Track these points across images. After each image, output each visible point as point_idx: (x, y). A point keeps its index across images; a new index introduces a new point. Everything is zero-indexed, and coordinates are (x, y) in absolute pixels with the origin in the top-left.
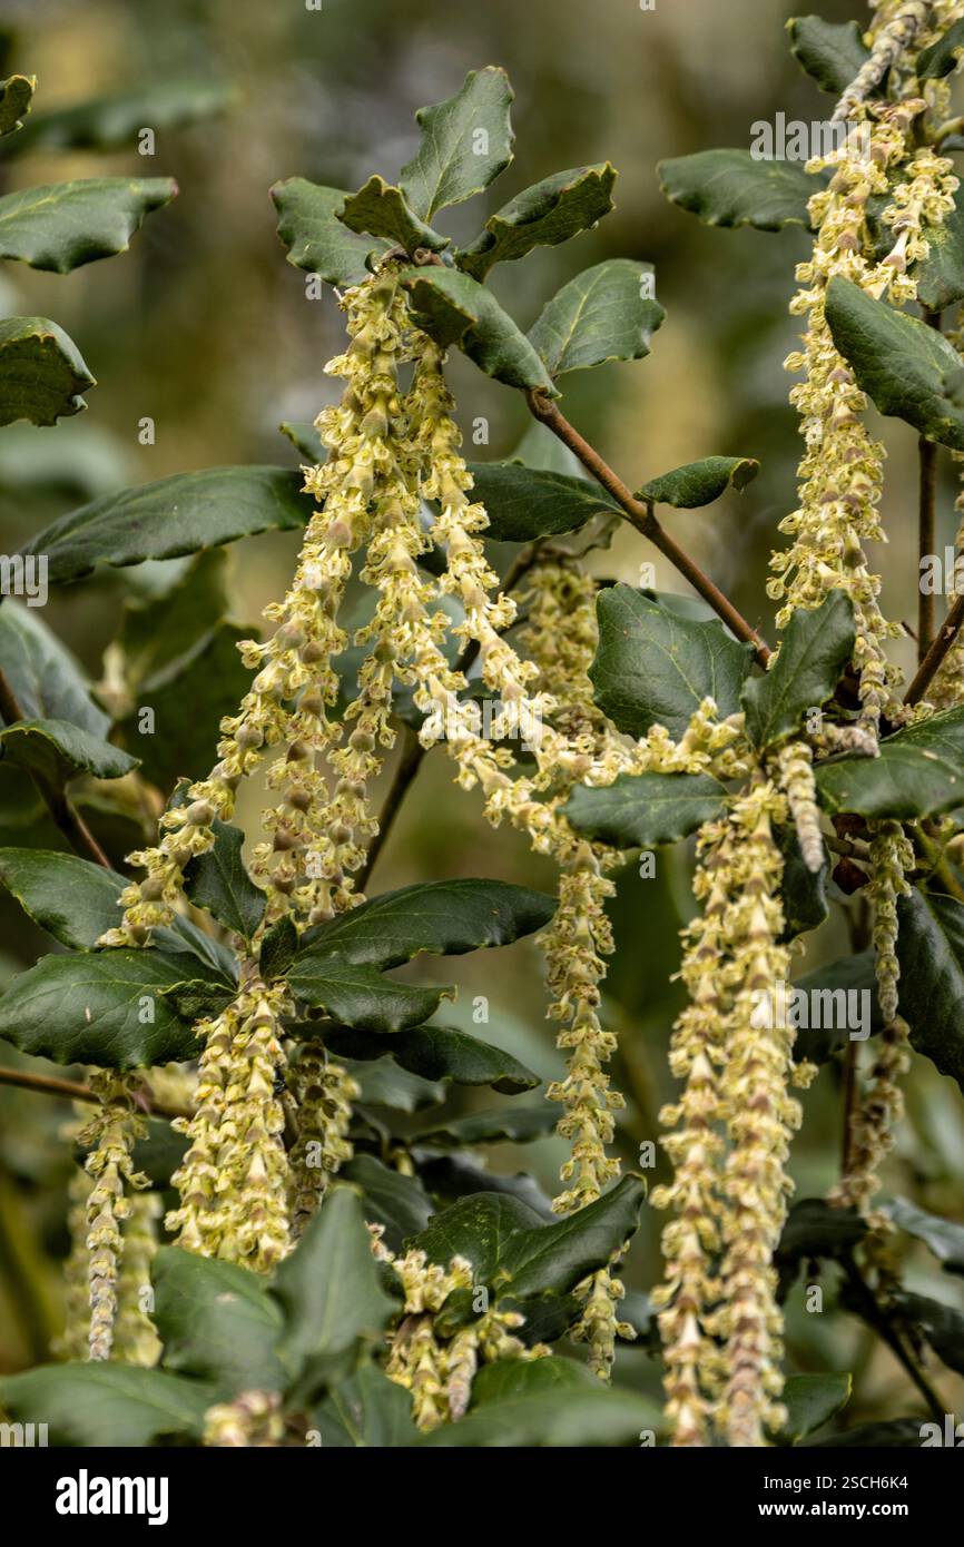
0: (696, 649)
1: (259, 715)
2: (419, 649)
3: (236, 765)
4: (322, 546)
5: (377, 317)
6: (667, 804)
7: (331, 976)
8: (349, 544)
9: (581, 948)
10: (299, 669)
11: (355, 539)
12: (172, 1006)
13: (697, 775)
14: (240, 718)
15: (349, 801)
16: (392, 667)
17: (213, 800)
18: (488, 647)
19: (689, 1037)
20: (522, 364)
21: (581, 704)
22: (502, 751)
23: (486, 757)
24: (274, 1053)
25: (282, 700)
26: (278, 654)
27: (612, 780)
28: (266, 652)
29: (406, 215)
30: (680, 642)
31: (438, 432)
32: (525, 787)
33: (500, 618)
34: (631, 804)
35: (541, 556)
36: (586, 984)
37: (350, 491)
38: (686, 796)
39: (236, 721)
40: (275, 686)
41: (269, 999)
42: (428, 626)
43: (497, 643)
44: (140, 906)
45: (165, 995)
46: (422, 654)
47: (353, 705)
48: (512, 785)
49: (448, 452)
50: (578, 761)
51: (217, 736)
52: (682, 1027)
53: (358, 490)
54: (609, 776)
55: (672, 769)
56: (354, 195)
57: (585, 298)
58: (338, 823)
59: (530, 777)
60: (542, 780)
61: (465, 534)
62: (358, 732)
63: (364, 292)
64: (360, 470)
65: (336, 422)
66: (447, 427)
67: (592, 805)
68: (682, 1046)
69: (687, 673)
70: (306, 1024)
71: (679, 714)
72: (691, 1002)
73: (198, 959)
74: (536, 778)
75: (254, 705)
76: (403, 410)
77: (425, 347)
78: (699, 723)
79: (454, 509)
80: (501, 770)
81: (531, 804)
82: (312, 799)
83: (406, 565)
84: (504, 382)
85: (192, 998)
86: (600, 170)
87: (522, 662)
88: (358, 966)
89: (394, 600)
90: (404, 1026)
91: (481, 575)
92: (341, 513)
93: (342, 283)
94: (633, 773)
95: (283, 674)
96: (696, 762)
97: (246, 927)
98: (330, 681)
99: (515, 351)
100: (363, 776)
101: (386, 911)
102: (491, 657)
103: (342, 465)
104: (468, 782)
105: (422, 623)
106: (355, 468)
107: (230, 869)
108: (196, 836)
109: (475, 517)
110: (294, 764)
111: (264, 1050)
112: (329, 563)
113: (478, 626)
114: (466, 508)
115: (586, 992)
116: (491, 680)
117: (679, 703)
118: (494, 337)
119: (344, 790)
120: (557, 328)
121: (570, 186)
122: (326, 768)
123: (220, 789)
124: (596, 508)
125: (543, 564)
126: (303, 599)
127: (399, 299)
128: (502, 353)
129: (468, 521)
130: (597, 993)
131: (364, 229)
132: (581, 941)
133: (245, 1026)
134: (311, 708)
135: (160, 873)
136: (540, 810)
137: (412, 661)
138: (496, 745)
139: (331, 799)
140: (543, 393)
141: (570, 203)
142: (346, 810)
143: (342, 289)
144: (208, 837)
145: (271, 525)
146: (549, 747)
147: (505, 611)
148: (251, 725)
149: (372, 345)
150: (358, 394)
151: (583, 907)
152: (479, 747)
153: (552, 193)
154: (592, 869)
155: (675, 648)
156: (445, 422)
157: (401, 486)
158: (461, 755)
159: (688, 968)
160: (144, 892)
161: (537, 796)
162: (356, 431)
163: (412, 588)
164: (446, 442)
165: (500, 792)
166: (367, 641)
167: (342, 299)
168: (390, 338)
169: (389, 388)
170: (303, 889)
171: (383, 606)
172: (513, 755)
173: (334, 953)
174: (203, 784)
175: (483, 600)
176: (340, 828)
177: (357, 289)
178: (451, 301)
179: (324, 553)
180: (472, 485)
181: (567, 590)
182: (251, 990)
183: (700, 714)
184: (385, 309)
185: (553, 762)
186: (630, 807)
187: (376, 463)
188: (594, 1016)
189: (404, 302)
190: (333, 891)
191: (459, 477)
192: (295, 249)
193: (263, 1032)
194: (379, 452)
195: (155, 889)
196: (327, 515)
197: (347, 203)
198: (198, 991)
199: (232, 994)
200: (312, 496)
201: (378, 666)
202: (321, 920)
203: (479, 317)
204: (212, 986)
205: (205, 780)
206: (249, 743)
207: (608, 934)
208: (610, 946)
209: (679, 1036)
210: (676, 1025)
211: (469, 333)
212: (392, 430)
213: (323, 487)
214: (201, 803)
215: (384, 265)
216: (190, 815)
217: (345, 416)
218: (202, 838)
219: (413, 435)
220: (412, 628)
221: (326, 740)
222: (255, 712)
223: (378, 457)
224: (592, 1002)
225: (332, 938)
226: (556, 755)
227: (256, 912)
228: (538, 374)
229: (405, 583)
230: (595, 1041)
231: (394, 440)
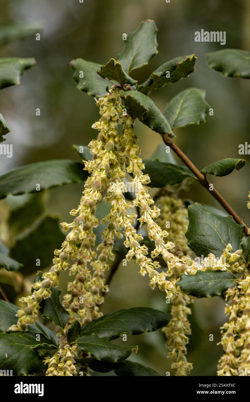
0: (224, 227)
1: (68, 249)
2: (125, 226)
3: (60, 267)
4: (91, 189)
5: (111, 108)
6: (215, 281)
7: (93, 342)
8: (100, 189)
9: (179, 333)
10: (83, 233)
11: (102, 187)
12: (36, 353)
13: (225, 271)
14: (61, 250)
15: (98, 279)
16: (114, 232)
17: (51, 279)
18: (150, 225)
19: (224, 365)
20: (163, 125)
21: (179, 245)
22: (155, 262)
23: (150, 264)
24: (73, 370)
25: (77, 244)
26: (75, 227)
27: (195, 273)
28: (71, 226)
29: (123, 73)
30: (218, 224)
31: (132, 149)
32: (164, 275)
33: (154, 215)
34: (202, 281)
35: (163, 193)
36: (181, 346)
37: (101, 170)
38: (222, 279)
39: (60, 251)
40: (74, 238)
41: (70, 350)
42: (129, 218)
43: (153, 224)
44: (24, 317)
45: (34, 349)
46: (127, 228)
47: (100, 245)
48: (159, 274)
49: (136, 156)
50: (182, 266)
51: (53, 256)
52: (221, 362)
53: (104, 169)
54: (194, 272)
55: (217, 269)
56: (104, 66)
57: (182, 102)
58: (94, 287)
59: (165, 272)
60: (169, 273)
61: (142, 185)
62: (102, 255)
63: (106, 99)
64: (105, 162)
65: (96, 145)
66: (135, 147)
67: (189, 282)
68: (222, 368)
69: (221, 235)
70: (82, 359)
71: (218, 250)
72: (225, 353)
73: (44, 336)
74: (168, 272)
75: (66, 245)
76: (119, 141)
77: (127, 119)
78: (226, 253)
79: (138, 176)
80: (155, 269)
81: (166, 281)
82: (86, 279)
83: (121, 196)
84: (157, 132)
85: (43, 350)
86: (191, 57)
87: (162, 231)
88: (102, 339)
89: (116, 208)
90: (119, 360)
91: (147, 200)
92: (98, 178)
93: (97, 96)
94: (202, 270)
95: (77, 235)
96: (224, 267)
97: (62, 325)
98: (93, 237)
99: (160, 121)
100: (104, 271)
101: (111, 319)
102: (151, 229)
103: (98, 161)
104: (144, 273)
105: (126, 216)
106: (103, 162)
107: (56, 304)
108: (45, 292)
109: (146, 179)
110: (80, 266)
111: (69, 369)
112: (94, 195)
113: (147, 218)
114: (142, 176)
115: (182, 348)
116: (151, 237)
117: (218, 246)
118: (153, 116)
119: (96, 275)
120: (172, 113)
121: (180, 63)
122: (90, 268)
123: (54, 275)
124: (186, 176)
125: (163, 195)
126: (84, 208)
127: (118, 102)
128: (156, 121)
129: (143, 180)
130: (185, 349)
131: (106, 77)
132: (179, 330)
133: (62, 360)
134: (86, 247)
135: (32, 305)
136: (169, 283)
137: (123, 230)
138: (153, 260)
139: (92, 278)
140: (170, 136)
141: (179, 69)
142: (97, 283)
143: (98, 98)
144: (49, 292)
145: (69, 181)
146: (172, 261)
147: (156, 213)
148: (66, 252)
149: (109, 118)
150: (104, 135)
151: (180, 318)
152: (148, 261)
153: (174, 65)
154: (183, 304)
155: (216, 226)
156: (135, 145)
157: (119, 168)
158: (141, 263)
159: (223, 341)
160: (26, 311)
161: (167, 278)
162: (103, 149)
163: (123, 204)
164: (135, 153)
165: (155, 277)
166: (105, 223)
167: (98, 102)
168: (115, 116)
169: (115, 133)
170: (81, 311)
171: (113, 210)
172: (159, 264)
173: (93, 334)
174: (48, 273)
175: (149, 209)
176: (95, 289)
177: (103, 98)
178: (139, 103)
179: (92, 191)
180: (144, 168)
181: (172, 205)
182: (65, 347)
183: (226, 250)
184: (113, 105)
185: (174, 266)
186: (202, 283)
187: (110, 160)
188: (184, 357)
189: (120, 103)
190: (92, 312)
191: (139, 165)
192: (80, 84)
193: (69, 362)
194: (112, 156)
195: (29, 311)
196: (93, 178)
197: (101, 68)
198: (45, 347)
199: (57, 348)
200: (87, 171)
201: (109, 232)
202: (87, 322)
203: (149, 109)
204: (50, 345)
205: (48, 272)
206: (64, 259)
207: (189, 327)
208: (189, 332)
209: (220, 365)
210: (219, 361)
211: (145, 114)
212: (115, 148)
213: (91, 168)
214: (46, 280)
215: (113, 90)
216: (43, 284)
217: (99, 143)
218: (47, 293)
219: (123, 150)
220: (123, 218)
221: (91, 258)
222: (67, 247)
223: (111, 158)
224: (183, 352)
225: (92, 328)
226: (175, 264)
227: (65, 319)
228: (168, 129)
229: (121, 202)
230: (185, 366)
231: (116, 152)
